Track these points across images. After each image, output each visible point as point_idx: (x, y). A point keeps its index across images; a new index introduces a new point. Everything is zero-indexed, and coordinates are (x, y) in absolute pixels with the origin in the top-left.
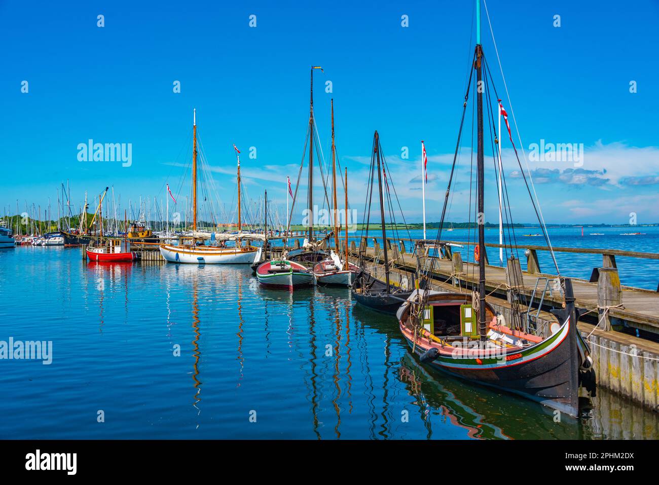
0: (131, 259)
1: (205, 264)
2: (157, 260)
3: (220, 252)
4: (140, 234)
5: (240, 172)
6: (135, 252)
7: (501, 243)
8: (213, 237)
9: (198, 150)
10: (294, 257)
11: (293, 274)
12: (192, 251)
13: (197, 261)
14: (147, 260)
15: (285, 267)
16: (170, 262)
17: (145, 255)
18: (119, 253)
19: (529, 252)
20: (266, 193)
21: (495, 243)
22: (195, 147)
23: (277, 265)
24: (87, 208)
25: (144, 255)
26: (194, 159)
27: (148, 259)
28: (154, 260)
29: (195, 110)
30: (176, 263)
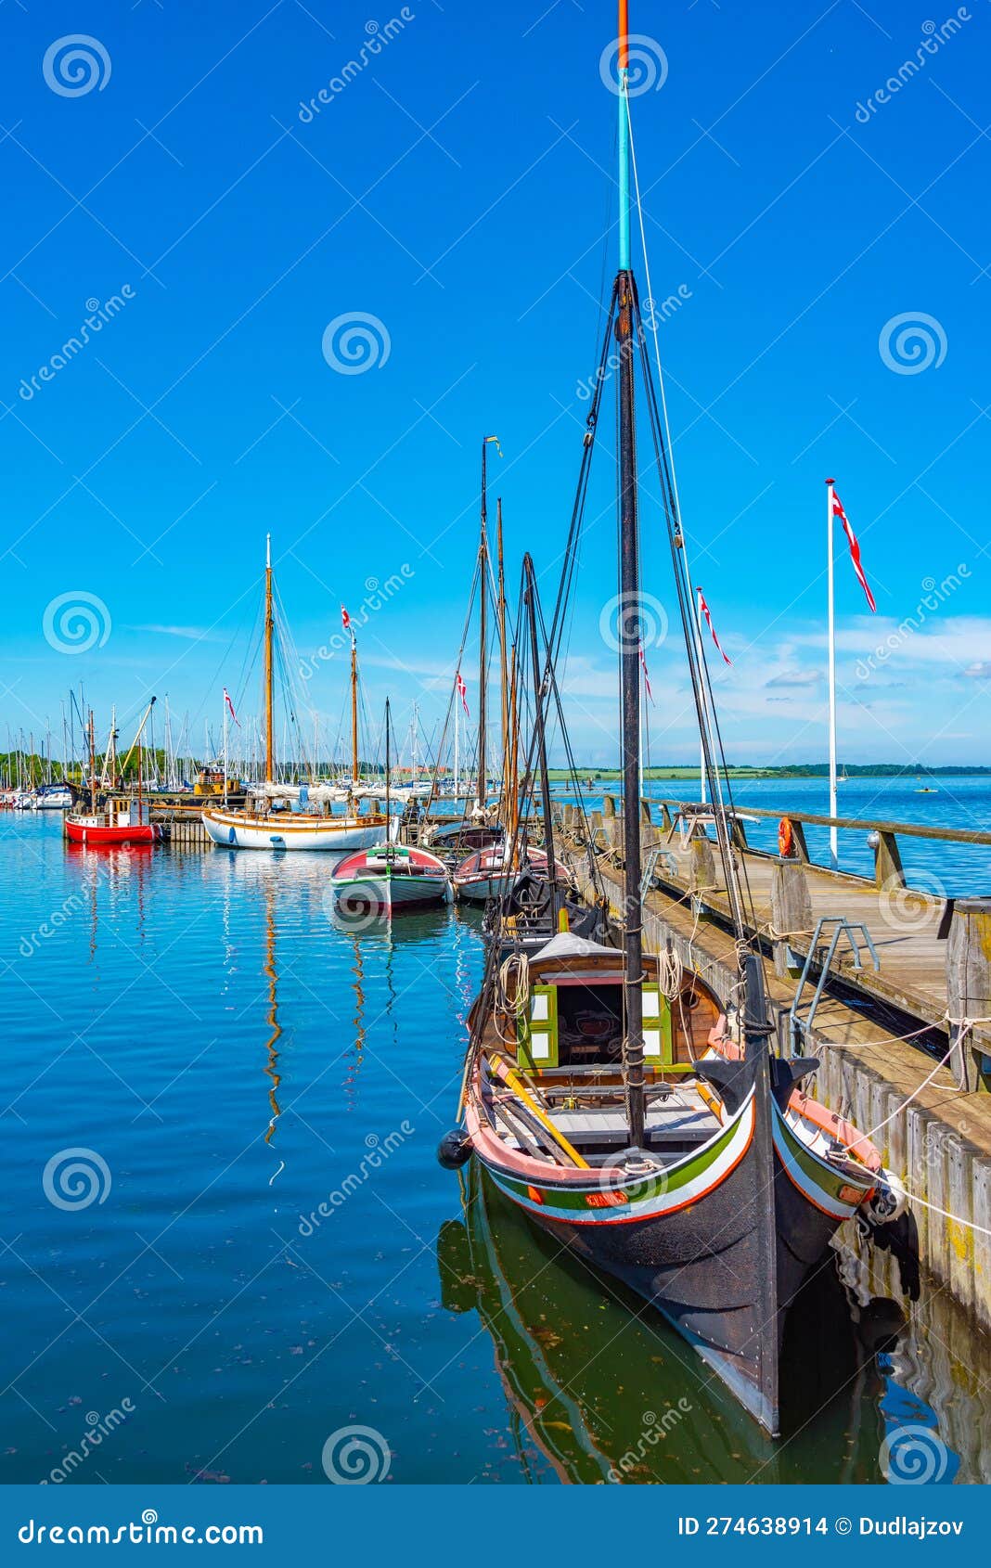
0: (150, 838)
1: (285, 850)
2: (200, 841)
3: (313, 825)
4: (217, 788)
5: (358, 660)
6: (159, 825)
7: (833, 815)
8: (304, 797)
9: (275, 617)
10: (446, 839)
11: (392, 879)
12: (260, 824)
13: (271, 845)
14: (180, 841)
15: (396, 861)
16: (222, 846)
17: (178, 832)
18: (126, 826)
19: (877, 837)
20: (388, 703)
21: (819, 813)
22: (270, 611)
23: (379, 858)
24: (115, 737)
25: (176, 831)
26: (266, 638)
27: (183, 838)
28: (195, 841)
29: (268, 536)
30: (230, 847)
